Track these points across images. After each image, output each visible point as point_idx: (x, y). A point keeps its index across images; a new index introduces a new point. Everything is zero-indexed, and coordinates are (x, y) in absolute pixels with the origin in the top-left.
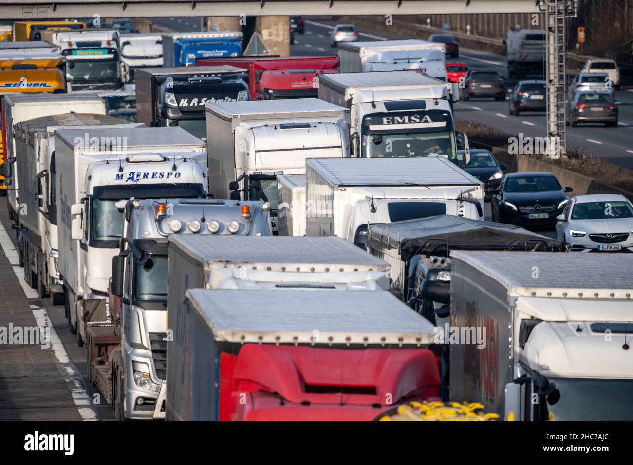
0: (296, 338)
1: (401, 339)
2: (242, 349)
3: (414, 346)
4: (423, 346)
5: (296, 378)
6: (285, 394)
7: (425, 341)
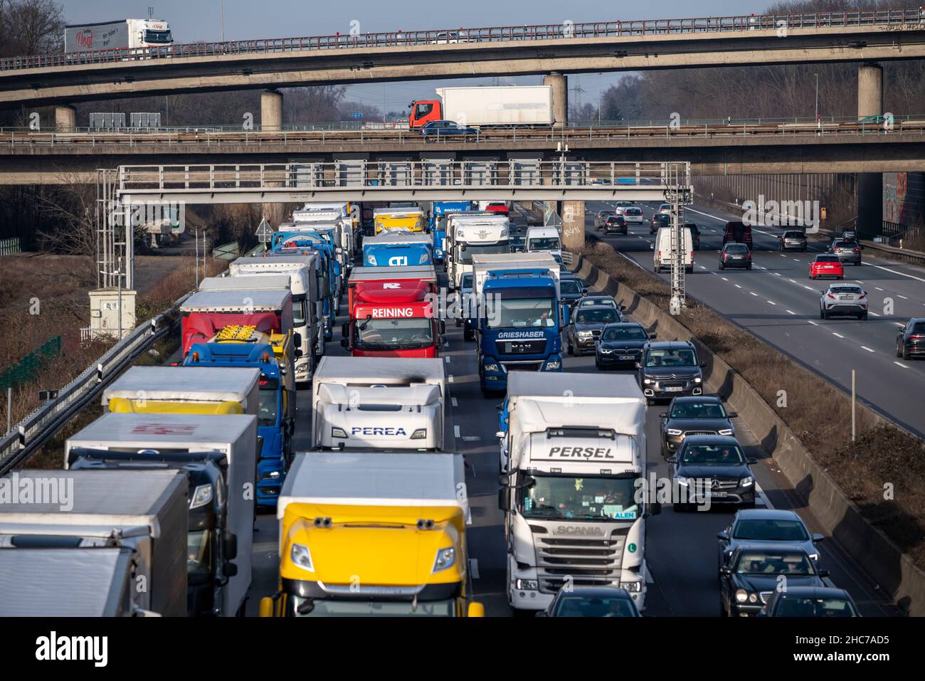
0: (223, 309)
1: (262, 309)
2: (191, 314)
3: (268, 311)
4: (272, 311)
5: (211, 326)
6: (206, 334)
7: (273, 309)
